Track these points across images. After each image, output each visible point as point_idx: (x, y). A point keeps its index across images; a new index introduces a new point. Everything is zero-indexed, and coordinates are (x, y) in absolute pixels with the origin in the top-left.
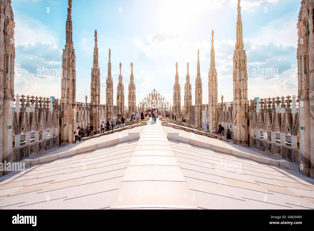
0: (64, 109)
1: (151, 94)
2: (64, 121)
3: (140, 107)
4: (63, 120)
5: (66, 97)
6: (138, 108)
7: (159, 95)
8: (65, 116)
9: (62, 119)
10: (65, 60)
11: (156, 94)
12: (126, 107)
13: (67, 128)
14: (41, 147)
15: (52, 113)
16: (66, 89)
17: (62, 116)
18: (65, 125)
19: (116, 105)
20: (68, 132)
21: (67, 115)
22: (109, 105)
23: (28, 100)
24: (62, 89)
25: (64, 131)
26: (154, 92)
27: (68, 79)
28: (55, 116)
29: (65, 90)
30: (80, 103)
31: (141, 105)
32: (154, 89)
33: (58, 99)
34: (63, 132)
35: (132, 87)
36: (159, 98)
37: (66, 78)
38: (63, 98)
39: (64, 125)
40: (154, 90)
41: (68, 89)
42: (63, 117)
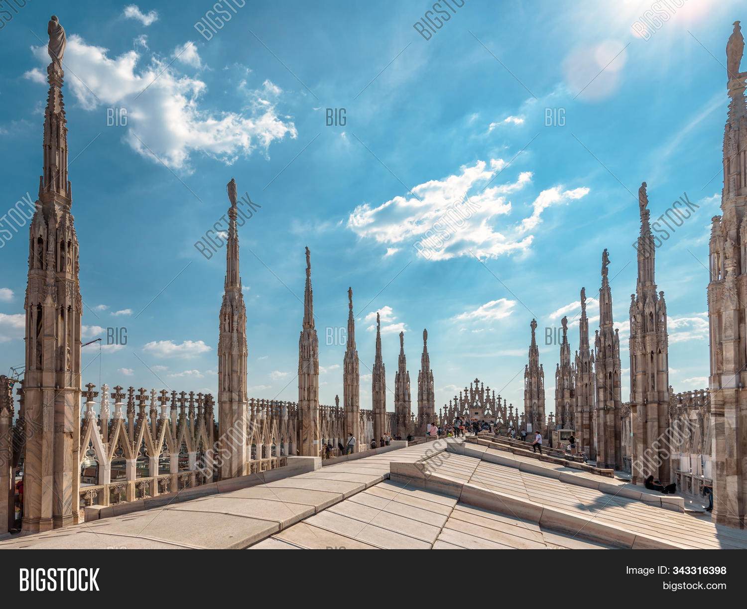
0: (304, 417)
1: (469, 390)
2: (304, 434)
3: (443, 415)
4: (302, 433)
5: (306, 399)
6: (441, 417)
7: (488, 390)
8: (305, 427)
9: (301, 430)
10: (304, 347)
11: (480, 389)
12: (414, 416)
13: (308, 445)
14: (274, 465)
15: (286, 421)
16: (306, 389)
17: (301, 427)
18: (306, 440)
19: (394, 412)
20: (309, 450)
21: (307, 426)
22: (378, 411)
23: (258, 404)
24: (300, 387)
25: (304, 448)
26: (477, 385)
27: (309, 375)
28: (291, 426)
29: (304, 390)
30: (325, 407)
31: (446, 410)
32: (477, 379)
33: (294, 403)
34: (303, 450)
35: (426, 377)
36: (488, 396)
37: (306, 372)
38: (302, 401)
39: (304, 439)
40: (477, 381)
41: (309, 388)
42: (302, 429)
